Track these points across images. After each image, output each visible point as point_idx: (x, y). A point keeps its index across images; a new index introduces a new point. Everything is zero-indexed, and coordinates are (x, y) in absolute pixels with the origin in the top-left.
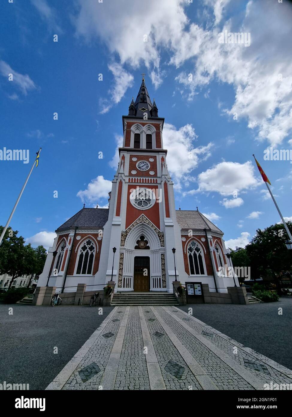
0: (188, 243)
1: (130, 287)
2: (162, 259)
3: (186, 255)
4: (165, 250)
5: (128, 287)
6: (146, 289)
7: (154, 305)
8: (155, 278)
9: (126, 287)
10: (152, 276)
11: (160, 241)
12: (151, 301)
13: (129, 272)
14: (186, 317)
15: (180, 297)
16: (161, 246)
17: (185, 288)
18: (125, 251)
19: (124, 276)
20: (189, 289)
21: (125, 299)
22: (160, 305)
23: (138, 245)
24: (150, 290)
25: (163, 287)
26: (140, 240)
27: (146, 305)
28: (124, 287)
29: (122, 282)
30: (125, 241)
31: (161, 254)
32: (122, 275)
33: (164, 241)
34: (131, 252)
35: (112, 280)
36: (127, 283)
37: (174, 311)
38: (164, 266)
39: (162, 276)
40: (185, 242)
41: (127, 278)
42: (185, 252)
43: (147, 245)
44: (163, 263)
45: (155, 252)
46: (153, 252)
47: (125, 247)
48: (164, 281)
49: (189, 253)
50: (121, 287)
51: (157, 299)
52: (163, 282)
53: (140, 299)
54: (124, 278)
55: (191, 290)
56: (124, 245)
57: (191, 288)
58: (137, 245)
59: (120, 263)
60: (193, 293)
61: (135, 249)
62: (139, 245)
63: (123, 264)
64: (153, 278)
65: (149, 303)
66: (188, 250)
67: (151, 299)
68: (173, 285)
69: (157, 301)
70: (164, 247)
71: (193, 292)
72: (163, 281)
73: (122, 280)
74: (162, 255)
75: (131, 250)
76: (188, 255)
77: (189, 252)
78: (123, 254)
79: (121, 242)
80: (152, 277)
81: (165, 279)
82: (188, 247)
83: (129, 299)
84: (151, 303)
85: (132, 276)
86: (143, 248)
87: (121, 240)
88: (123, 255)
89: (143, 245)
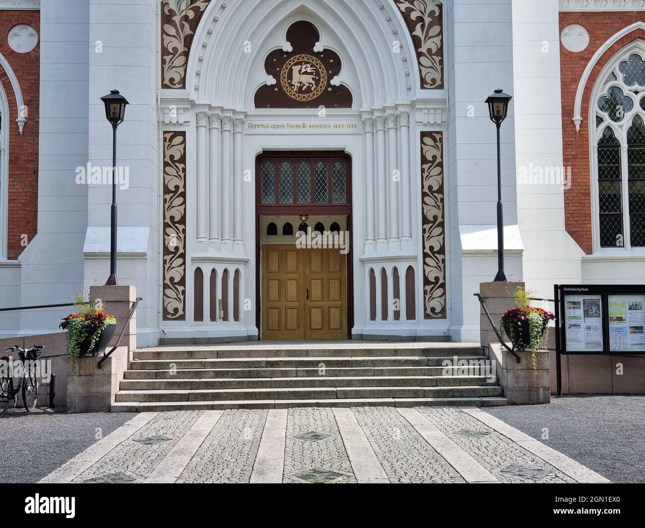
0: (601, 63)
1: (236, 318)
2: (424, 160)
3: (583, 136)
4: (447, 106)
5: (225, 318)
6: (335, 324)
7: (363, 405)
8: (384, 271)
9: (213, 318)
10: (364, 257)
11: (419, 55)
12: (349, 383)
13: (226, 236)
14: (529, 460)
15: (519, 360)
16: (423, 82)
17: (546, 317)
18: (190, 116)
19: (194, 260)
20: (573, 322)
21: (198, 374)
22: (395, 405)
23: (278, 84)
24: (355, 331)
25: (427, 316)
26: (288, 47)
27: (318, 405)
28: (199, 316)
29: (184, 292)
30: (186, 54)
31: (423, 134)
32: (183, 256)
33: (440, 52)
34: (233, 123)
35: (111, 281)
36: (219, 296)
37: (467, 433)
38: (440, 205)
39: (425, 255)
40: (584, 57)
41: (214, 271)
42: (577, 117)
43: (335, 81)
44: (430, 188)
45: (385, 121)
46: (373, 123)
47: (189, 92)
48: (435, 284)
49: (603, 126)
50: (182, 317)
51: (381, 373)
52: (428, 288)
53: (285, 374)
54: (199, 272)
55: (589, 328)
56: (183, 83)
57: (587, 314)
58: (271, 81)
59: (166, 190)
60: (597, 344)
61: (257, 107)
62: (284, 83)
63: (183, 195)
64: (372, 271)
65: (336, 395)
66: (594, 109)
67: (346, 373)
68: (482, 300)
69: (380, 383)
70: (441, 87)
71: (599, 338)
72: (426, 281)
73: (183, 282)
74: (428, 140)
75: (230, 114)
76: (595, 135)
77: (599, 120)
78: (183, 134)
79: (163, 62)
80: (363, 261)
81: (441, 276)
82: (600, 90)
83: (217, 374)
84: (346, 395)
85: (246, 262)
86: (307, 97)
87: (165, 51)
88: (178, 139)
89: (307, 80)
